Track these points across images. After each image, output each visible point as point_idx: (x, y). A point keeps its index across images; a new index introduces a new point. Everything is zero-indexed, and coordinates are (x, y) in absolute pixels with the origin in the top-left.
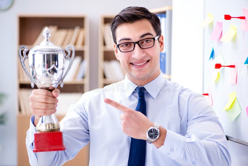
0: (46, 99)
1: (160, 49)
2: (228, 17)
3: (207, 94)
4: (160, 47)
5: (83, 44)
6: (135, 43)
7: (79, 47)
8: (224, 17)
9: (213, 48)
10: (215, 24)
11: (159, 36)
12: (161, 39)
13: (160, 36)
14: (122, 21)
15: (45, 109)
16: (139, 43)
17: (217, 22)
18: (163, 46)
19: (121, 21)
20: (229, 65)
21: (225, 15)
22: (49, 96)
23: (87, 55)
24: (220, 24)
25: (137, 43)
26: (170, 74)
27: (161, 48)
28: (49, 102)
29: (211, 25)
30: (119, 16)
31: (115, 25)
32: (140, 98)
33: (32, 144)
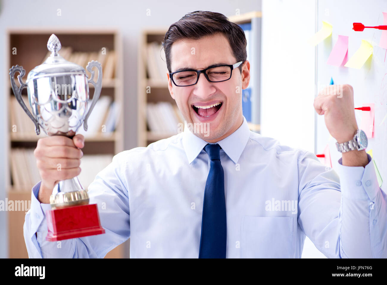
0: (66, 151)
1: (243, 84)
2: (358, 27)
3: (323, 156)
4: (243, 80)
5: (113, 76)
7: (107, 82)
8: (353, 27)
9: (332, 79)
10: (335, 39)
11: (241, 62)
12: (245, 68)
13: (243, 63)
14: (181, 34)
15: (66, 169)
17: (340, 36)
19: (179, 34)
20: (361, 107)
21: (354, 24)
22: (69, 146)
23: (119, 94)
24: (344, 39)
25: (204, 71)
26: (258, 122)
27: (244, 82)
28: (71, 156)
29: (329, 41)
30: (176, 26)
31: (170, 41)
32: (213, 162)
33: (36, 234)
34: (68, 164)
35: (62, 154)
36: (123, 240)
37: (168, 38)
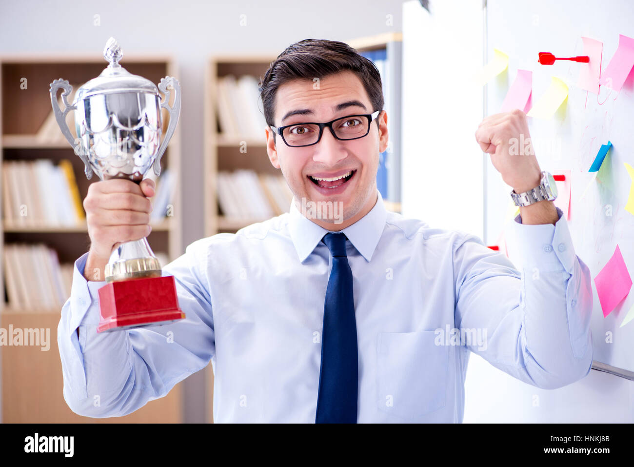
0: (131, 200)
1: (380, 144)
2: (547, 59)
3: (496, 248)
4: (381, 139)
6: (322, 126)
8: (538, 58)
10: (513, 75)
11: (378, 113)
12: (382, 122)
13: (380, 114)
15: (129, 225)
16: (334, 125)
17: (519, 71)
18: (387, 139)
19: (291, 73)
21: (540, 54)
22: (135, 193)
24: (526, 76)
25: (329, 125)
26: (398, 199)
27: (382, 141)
28: (137, 207)
29: (503, 78)
30: (286, 62)
31: (275, 83)
32: (336, 260)
33: (78, 330)
34: (133, 218)
35: (125, 204)
36: (201, 364)
37: (270, 80)
